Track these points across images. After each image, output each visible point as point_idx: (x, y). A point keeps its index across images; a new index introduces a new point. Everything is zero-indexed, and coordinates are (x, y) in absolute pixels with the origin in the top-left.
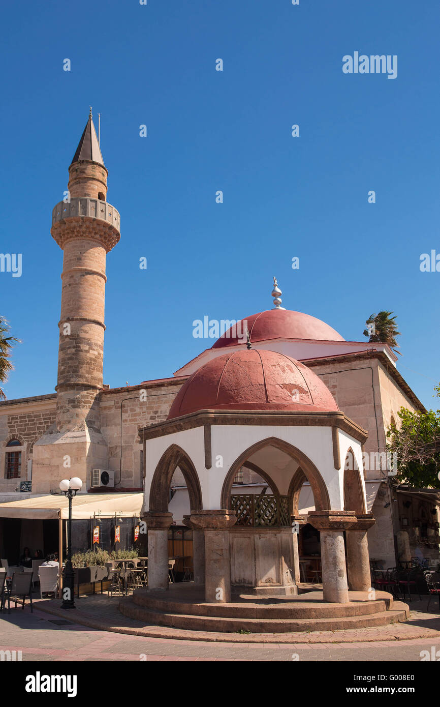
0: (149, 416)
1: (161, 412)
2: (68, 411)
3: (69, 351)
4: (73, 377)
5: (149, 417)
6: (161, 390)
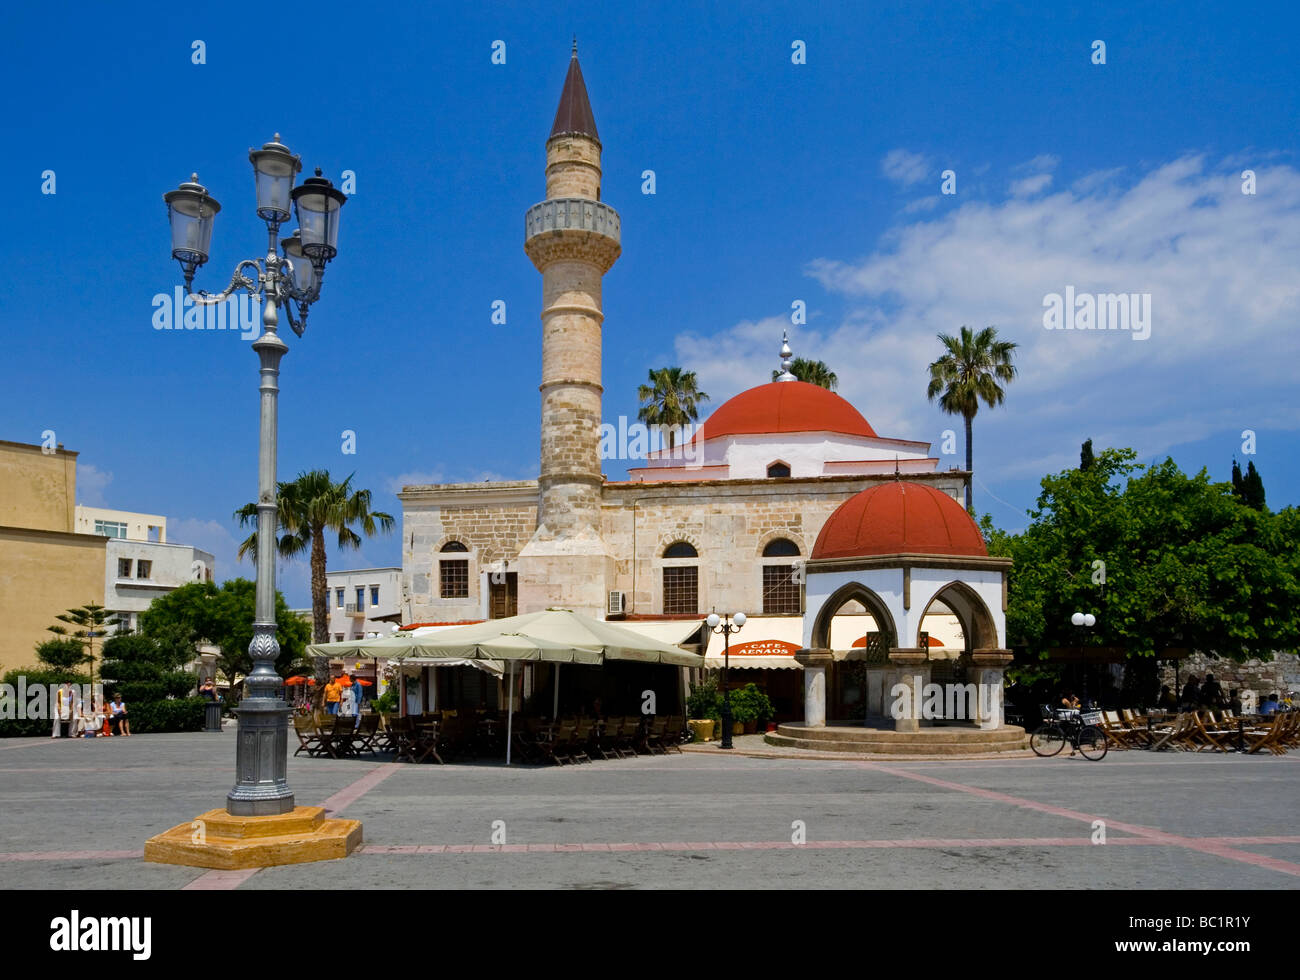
0: (673, 523)
1: (693, 519)
2: (569, 511)
3: (567, 427)
4: (574, 465)
5: (676, 525)
6: (693, 491)
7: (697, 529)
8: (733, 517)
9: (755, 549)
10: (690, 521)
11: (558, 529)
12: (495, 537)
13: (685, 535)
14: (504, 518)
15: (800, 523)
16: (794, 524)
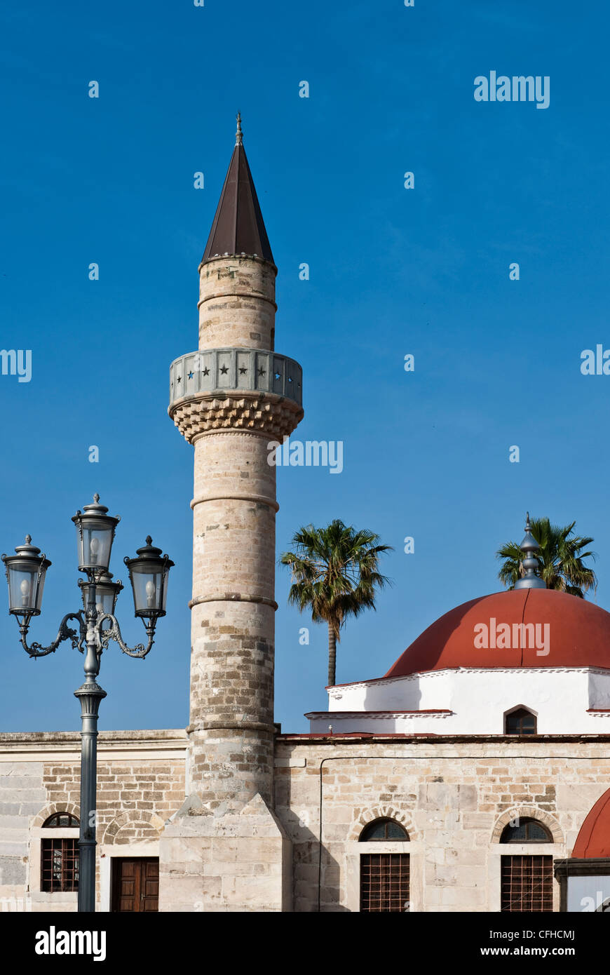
0: (379, 794)
1: (402, 788)
2: (231, 775)
3: (230, 660)
5: (379, 796)
7: (410, 803)
8: (459, 787)
9: (490, 832)
10: (398, 792)
11: (217, 800)
12: (122, 808)
13: (391, 810)
14: (135, 782)
15: (552, 798)
16: (544, 799)
